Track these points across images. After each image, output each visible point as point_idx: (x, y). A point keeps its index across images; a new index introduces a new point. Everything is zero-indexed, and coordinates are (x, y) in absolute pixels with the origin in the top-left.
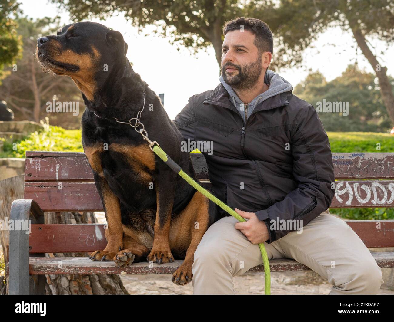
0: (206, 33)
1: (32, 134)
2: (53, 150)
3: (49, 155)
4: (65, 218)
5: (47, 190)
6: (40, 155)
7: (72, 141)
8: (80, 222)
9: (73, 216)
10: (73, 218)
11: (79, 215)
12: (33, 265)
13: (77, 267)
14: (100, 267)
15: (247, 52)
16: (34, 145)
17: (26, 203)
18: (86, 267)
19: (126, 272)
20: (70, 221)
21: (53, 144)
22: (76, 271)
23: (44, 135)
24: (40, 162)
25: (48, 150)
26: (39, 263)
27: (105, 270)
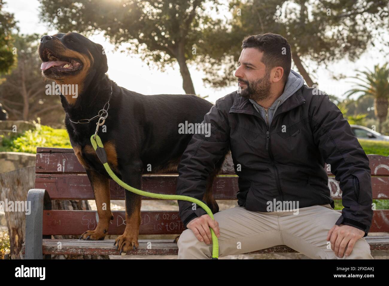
0: (172, 51)
1: (27, 132)
2: (45, 146)
3: (56, 151)
4: (63, 205)
5: (54, 181)
6: (49, 151)
7: (60, 138)
8: (76, 208)
9: (70, 203)
10: (70, 205)
11: (76, 202)
12: (45, 246)
13: (84, 248)
14: (103, 249)
15: (254, 69)
16: (28, 141)
17: (40, 192)
18: (91, 248)
19: (126, 253)
20: (68, 207)
21: (44, 141)
22: (83, 251)
23: (36, 134)
24: (49, 157)
25: (40, 145)
26: (51, 244)
27: (108, 251)
